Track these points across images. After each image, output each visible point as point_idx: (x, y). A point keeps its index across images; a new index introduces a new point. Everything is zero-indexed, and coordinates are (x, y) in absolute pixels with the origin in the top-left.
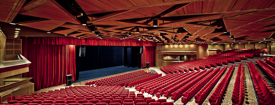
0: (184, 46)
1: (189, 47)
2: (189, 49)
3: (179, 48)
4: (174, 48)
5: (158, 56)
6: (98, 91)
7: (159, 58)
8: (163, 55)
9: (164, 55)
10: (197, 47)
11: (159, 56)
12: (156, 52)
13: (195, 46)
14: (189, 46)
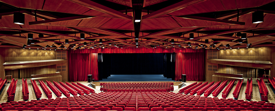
0: (247, 50)
1: (257, 53)
2: (257, 57)
3: (239, 54)
4: (231, 54)
5: (209, 66)
6: (102, 97)
7: (211, 70)
8: (217, 65)
9: (219, 65)
10: (271, 53)
11: (211, 66)
12: (206, 60)
13: (267, 51)
14: (257, 50)
